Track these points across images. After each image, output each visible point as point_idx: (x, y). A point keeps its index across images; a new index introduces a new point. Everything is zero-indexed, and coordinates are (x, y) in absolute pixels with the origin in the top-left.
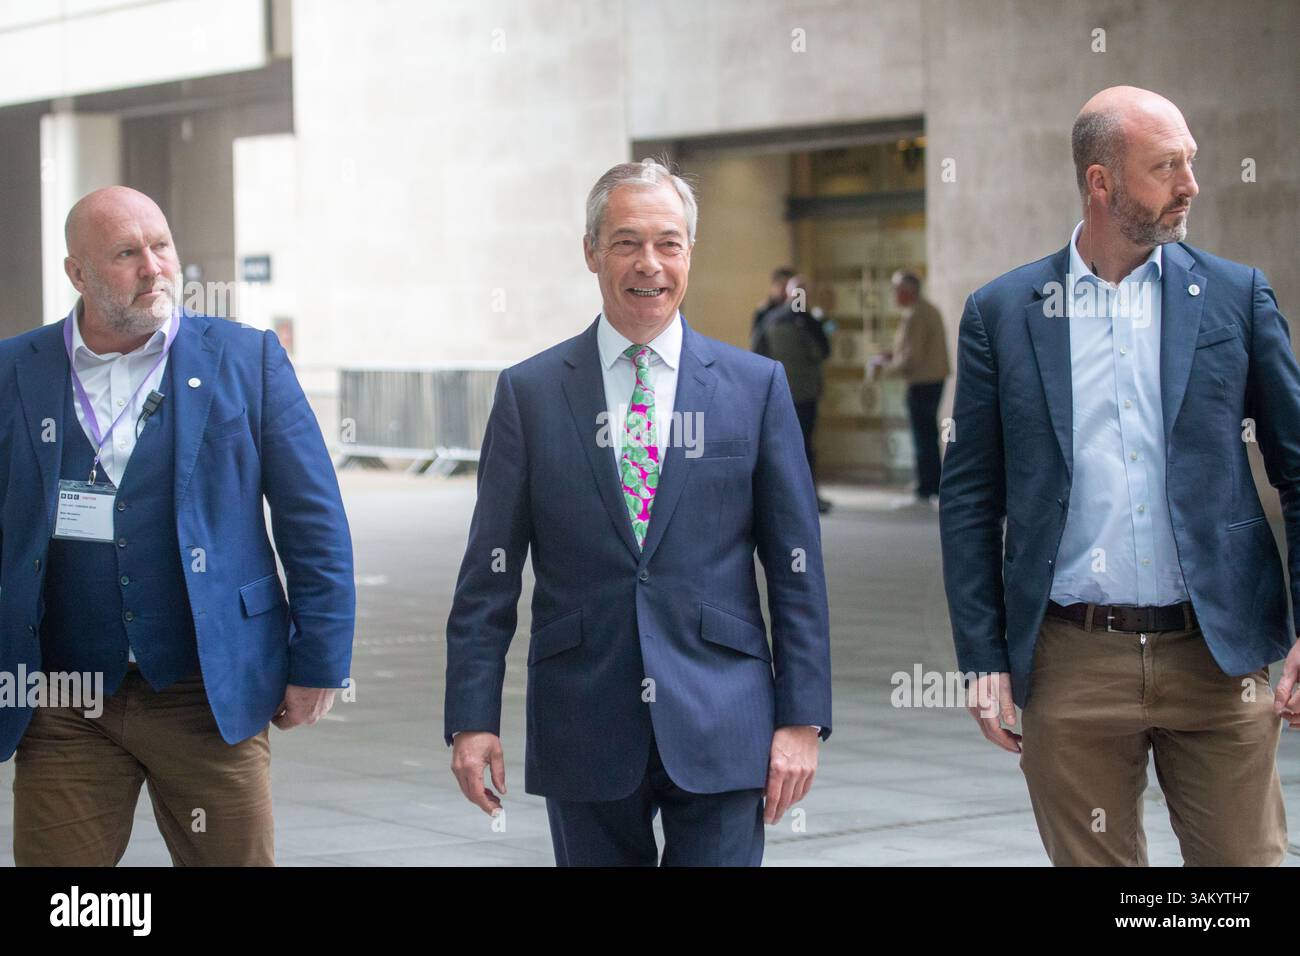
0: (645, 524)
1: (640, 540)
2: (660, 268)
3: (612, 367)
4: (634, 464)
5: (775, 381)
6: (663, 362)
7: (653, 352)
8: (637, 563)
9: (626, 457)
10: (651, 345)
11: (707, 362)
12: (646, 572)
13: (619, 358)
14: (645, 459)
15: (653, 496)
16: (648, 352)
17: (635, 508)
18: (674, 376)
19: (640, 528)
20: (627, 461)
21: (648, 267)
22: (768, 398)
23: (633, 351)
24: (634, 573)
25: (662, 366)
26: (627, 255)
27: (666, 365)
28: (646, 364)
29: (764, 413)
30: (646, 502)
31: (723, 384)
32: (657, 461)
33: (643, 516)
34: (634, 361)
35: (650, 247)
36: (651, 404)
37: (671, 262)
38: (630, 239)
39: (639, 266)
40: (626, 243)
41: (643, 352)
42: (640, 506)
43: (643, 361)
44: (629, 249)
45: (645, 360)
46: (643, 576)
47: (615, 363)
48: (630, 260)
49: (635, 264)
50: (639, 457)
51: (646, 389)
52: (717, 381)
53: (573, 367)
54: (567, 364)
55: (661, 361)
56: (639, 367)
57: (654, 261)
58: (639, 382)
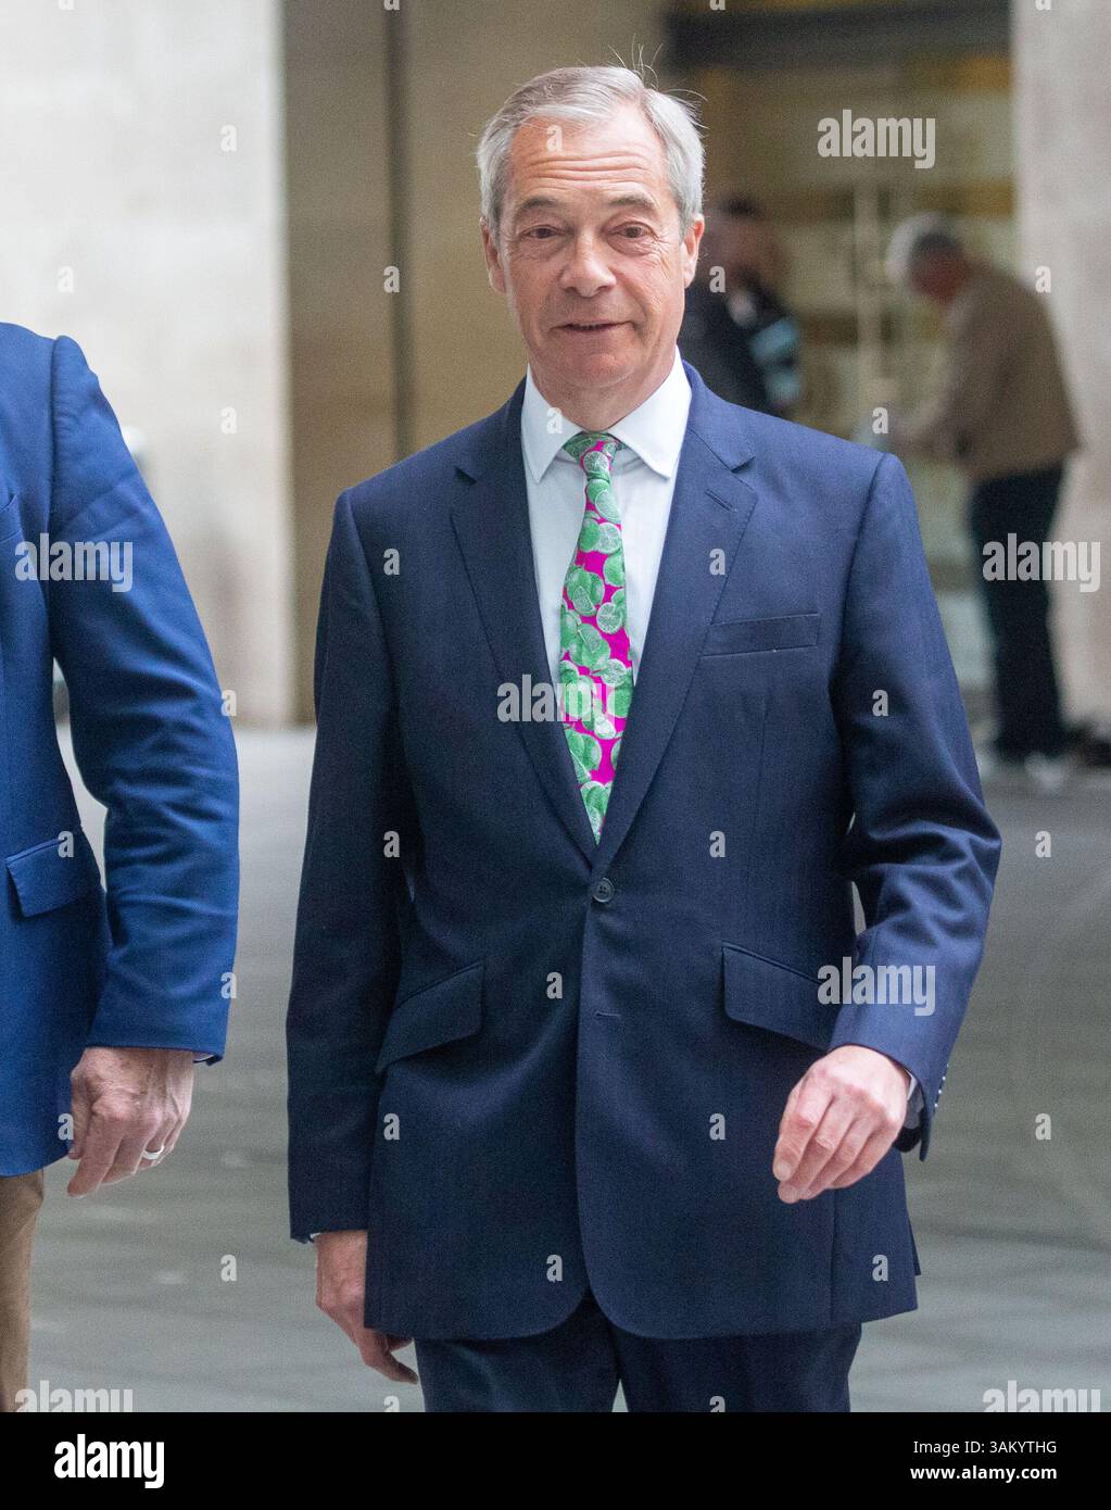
0: (604, 789)
1: (596, 822)
2: (610, 279)
3: (543, 477)
4: (584, 671)
5: (876, 493)
6: (643, 464)
7: (620, 446)
8: (590, 866)
9: (567, 657)
10: (616, 431)
11: (735, 461)
12: (606, 884)
13: (557, 458)
14: (604, 660)
15: (620, 735)
16: (609, 449)
17: (586, 759)
18: (665, 494)
19: (596, 796)
20: (569, 665)
21: (585, 278)
22: (861, 528)
23: (580, 445)
24: (581, 888)
25: (640, 473)
26: (547, 257)
27: (651, 471)
28: (605, 470)
29: (853, 560)
30: (606, 745)
31: (768, 505)
32: (628, 664)
33: (598, 775)
34: (581, 463)
35: (588, 237)
36: (612, 550)
37: (631, 268)
38: (550, 221)
39: (566, 278)
40: (544, 232)
41: (599, 447)
42: (597, 755)
43: (597, 462)
44: (548, 244)
45: (602, 462)
46: (602, 892)
47: (550, 468)
48: (554, 265)
49: (561, 274)
50: (594, 657)
51: (603, 520)
52: (755, 498)
53: (472, 481)
54: (460, 473)
55: (639, 463)
56: (591, 477)
57: (596, 265)
58: (590, 506)
